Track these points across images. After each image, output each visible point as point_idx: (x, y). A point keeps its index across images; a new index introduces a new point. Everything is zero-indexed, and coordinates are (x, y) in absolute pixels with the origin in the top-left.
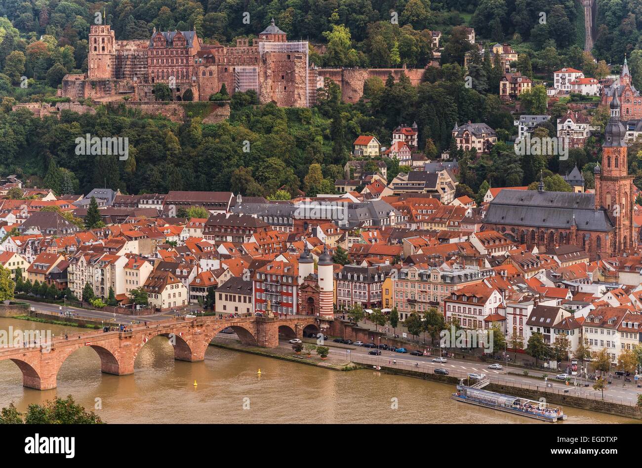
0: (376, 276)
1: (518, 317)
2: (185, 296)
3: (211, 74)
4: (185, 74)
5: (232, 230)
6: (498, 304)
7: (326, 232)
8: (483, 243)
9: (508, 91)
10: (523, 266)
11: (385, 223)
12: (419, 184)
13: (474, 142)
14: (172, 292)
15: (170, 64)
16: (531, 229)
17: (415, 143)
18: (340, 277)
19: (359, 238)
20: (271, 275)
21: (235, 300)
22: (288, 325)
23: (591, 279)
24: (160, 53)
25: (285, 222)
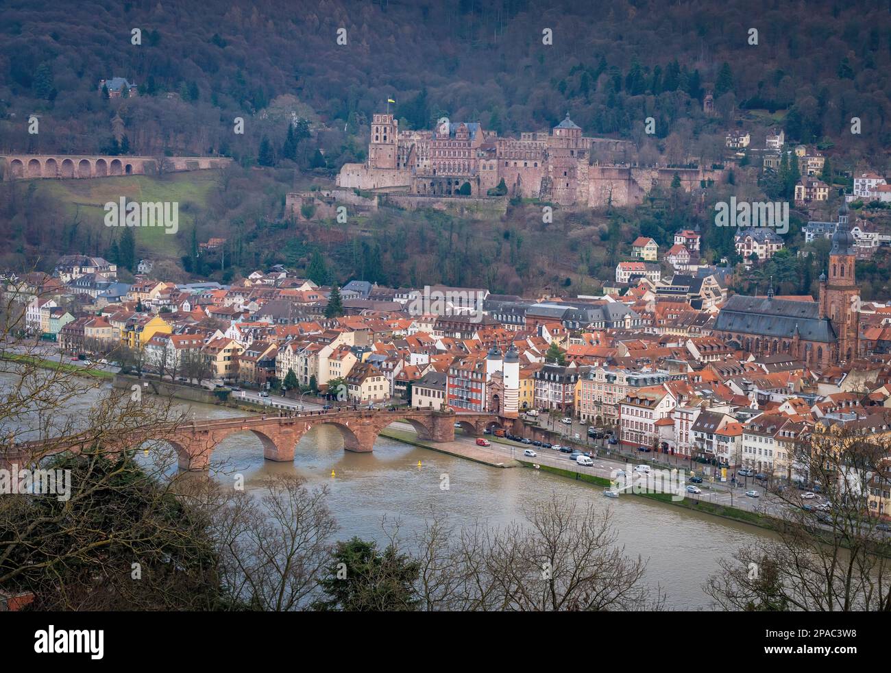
0: (573, 377)
1: (684, 422)
2: (386, 389)
3: (491, 167)
4: (467, 167)
5: (461, 326)
6: (671, 408)
7: (552, 332)
8: (699, 349)
9: (803, 196)
10: (722, 372)
11: (619, 326)
12: (683, 289)
13: (755, 248)
14: (372, 384)
15: (452, 156)
16: (756, 337)
17: (697, 247)
18: (538, 376)
19: (580, 340)
20: (463, 371)
21: (429, 395)
22: (468, 421)
23: (792, 389)
24: (442, 145)
25: (519, 320)
